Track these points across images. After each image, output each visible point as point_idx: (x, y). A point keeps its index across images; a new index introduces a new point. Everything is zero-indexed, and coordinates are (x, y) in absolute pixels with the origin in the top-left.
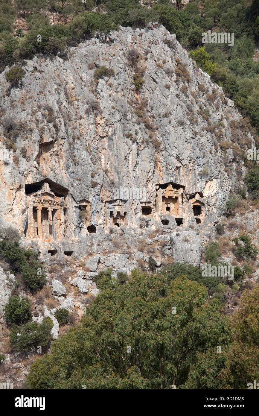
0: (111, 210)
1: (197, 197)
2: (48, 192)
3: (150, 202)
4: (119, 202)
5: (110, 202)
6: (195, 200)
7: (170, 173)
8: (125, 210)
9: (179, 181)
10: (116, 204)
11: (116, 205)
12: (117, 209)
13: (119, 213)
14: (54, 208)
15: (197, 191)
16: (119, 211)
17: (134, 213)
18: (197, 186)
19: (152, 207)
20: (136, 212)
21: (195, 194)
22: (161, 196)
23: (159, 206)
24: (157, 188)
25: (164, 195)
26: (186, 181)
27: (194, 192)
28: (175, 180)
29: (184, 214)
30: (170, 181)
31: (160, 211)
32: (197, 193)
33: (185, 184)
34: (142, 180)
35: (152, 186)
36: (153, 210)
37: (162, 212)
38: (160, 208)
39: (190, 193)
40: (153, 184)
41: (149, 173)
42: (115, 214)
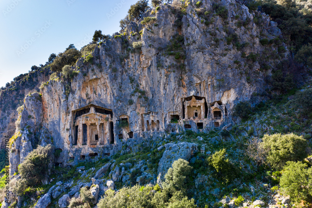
0: (147, 119)
1: (216, 105)
2: (94, 113)
3: (177, 112)
4: (153, 113)
5: (146, 114)
6: (214, 108)
7: (192, 88)
9: (199, 94)
10: (150, 115)
12: (151, 118)
13: (153, 121)
14: (100, 123)
15: (216, 100)
17: (164, 121)
18: (216, 97)
19: (179, 115)
20: (166, 120)
21: (214, 102)
22: (186, 106)
23: (185, 114)
24: (183, 101)
25: (189, 105)
26: (206, 94)
27: (213, 101)
28: (196, 94)
29: (205, 119)
30: (191, 95)
31: (185, 118)
32: (216, 101)
33: (205, 96)
34: (170, 96)
35: (177, 100)
36: (180, 117)
37: (187, 118)
38: (185, 116)
39: (210, 102)
40: (178, 98)
41: (174, 90)
42: (150, 122)
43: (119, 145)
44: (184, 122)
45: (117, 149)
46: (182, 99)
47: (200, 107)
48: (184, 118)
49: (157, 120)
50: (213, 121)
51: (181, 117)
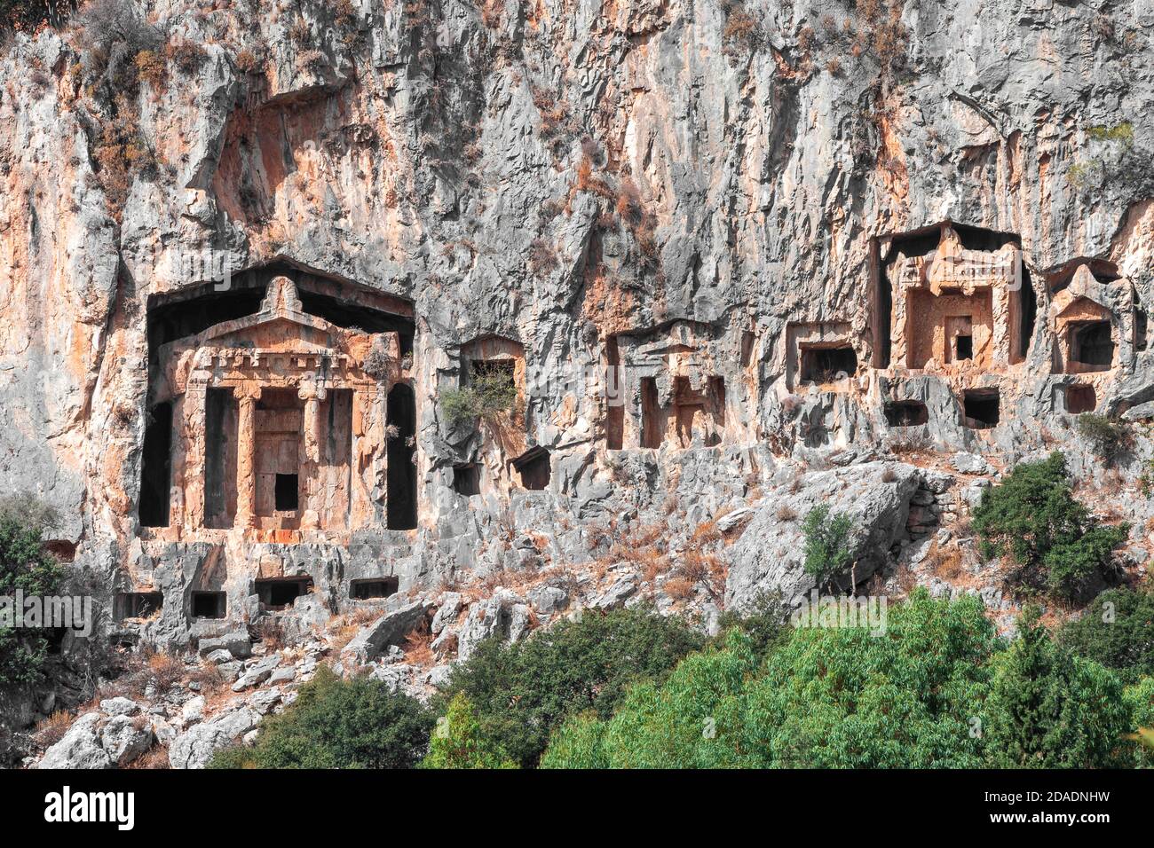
0: (647, 372)
1: (1082, 281)
2: (291, 317)
3: (840, 325)
4: (683, 332)
5: (638, 337)
6: (1070, 300)
7: (940, 177)
8: (712, 368)
9: (985, 213)
10: (670, 341)
11: (672, 349)
12: (676, 365)
13: (681, 382)
14: (329, 385)
15: (1081, 253)
16: (683, 373)
17: (756, 381)
18: (1081, 231)
19: (855, 346)
20: (767, 375)
21: (1071, 267)
22: (903, 291)
23: (893, 337)
24: (883, 254)
25: (916, 281)
26: (1023, 211)
27: (1066, 259)
28: (965, 210)
29: (1011, 368)
30: (937, 217)
31: (893, 362)
32: (1081, 260)
33: (1018, 225)
34: (800, 222)
35: (847, 247)
36: (860, 356)
37: (903, 362)
38: (894, 347)
39: (1046, 263)
40: (854, 235)
41: (829, 186)
42: (665, 389)
43: (455, 529)
44: (886, 386)
45: (448, 550)
46: (876, 242)
47: (984, 294)
48: (884, 361)
49: (713, 372)
50: (1060, 378)
51: (865, 359)
